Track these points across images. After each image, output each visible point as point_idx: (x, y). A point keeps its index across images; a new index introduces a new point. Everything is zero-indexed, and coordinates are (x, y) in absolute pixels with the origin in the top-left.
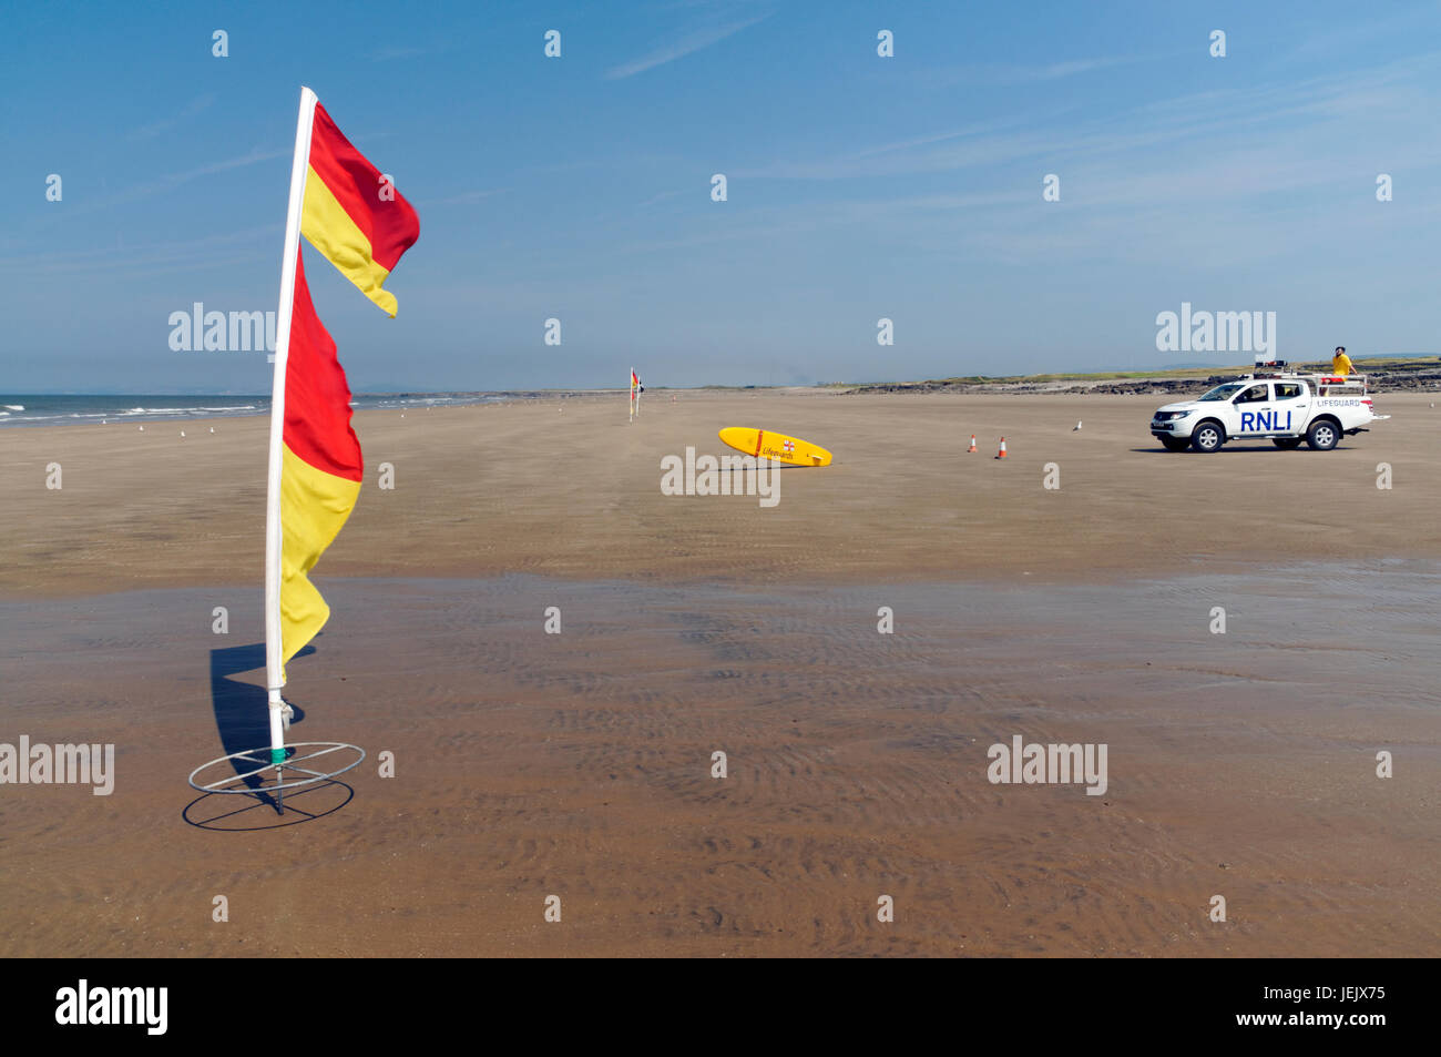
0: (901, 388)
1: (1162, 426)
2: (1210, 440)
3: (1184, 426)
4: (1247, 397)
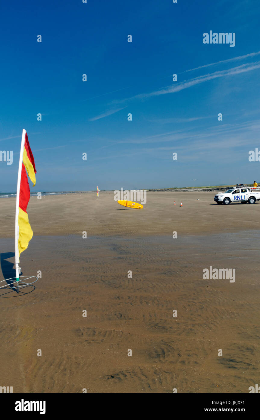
0: (158, 190)
1: (216, 198)
2: (227, 202)
3: (221, 199)
4: (235, 192)
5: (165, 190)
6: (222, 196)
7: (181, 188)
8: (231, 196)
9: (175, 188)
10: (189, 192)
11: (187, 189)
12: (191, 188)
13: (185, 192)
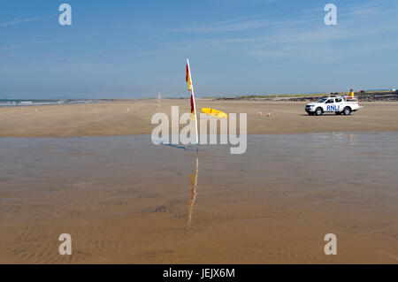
1: (308, 109)
2: (319, 112)
3: (313, 109)
4: (329, 102)
5: (239, 99)
6: (314, 106)
7: (260, 97)
8: (324, 106)
9: (252, 97)
10: (273, 102)
11: (268, 98)
12: (274, 97)
13: (268, 102)
